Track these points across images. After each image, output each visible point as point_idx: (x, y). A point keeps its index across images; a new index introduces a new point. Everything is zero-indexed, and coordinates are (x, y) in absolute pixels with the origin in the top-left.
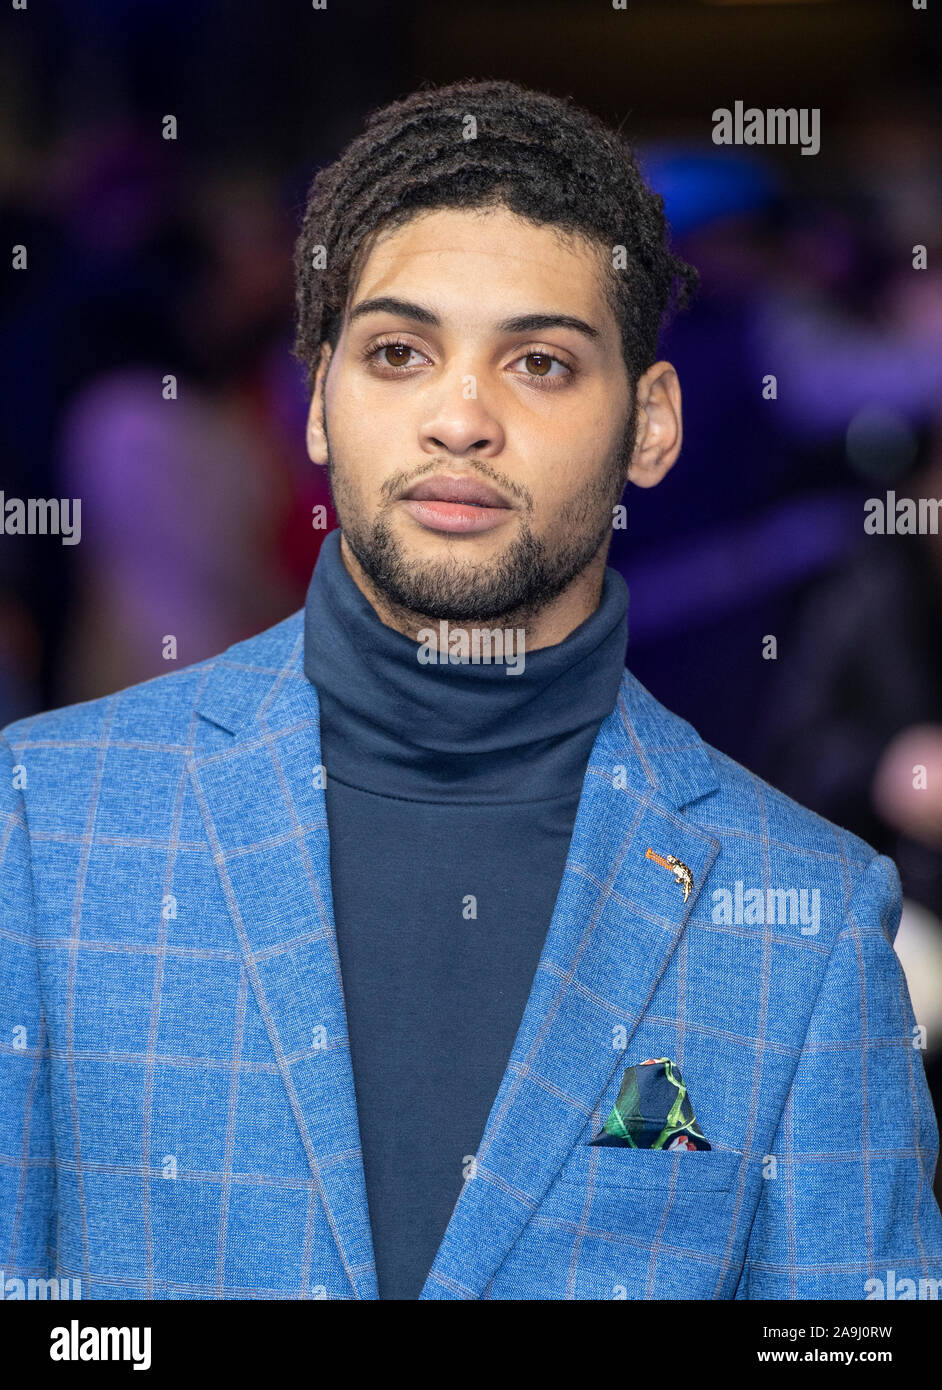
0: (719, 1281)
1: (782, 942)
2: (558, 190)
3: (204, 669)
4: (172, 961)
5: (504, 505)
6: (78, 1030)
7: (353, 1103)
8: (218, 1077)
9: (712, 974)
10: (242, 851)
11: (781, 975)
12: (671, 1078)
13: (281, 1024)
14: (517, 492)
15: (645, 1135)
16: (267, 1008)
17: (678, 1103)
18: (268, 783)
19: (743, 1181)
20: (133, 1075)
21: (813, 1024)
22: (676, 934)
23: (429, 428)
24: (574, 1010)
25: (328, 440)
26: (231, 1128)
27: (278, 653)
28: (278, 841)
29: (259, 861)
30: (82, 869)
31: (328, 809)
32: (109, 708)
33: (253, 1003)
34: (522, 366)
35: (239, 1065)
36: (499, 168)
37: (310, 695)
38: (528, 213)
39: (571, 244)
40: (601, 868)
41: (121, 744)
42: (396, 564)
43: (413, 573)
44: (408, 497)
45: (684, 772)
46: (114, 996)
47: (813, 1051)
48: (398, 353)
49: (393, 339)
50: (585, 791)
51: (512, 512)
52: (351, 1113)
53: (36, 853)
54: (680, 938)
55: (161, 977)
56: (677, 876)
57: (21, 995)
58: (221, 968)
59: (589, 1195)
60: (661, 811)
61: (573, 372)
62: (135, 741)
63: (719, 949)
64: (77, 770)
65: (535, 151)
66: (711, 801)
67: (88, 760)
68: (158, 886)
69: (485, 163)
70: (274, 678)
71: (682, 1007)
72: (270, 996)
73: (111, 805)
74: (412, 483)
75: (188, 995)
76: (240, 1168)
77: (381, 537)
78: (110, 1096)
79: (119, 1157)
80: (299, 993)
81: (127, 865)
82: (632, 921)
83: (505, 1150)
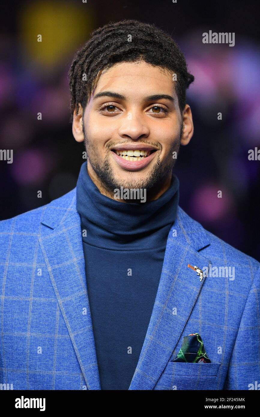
1: (232, 294)
3: (43, 209)
4: (34, 303)
6: (5, 325)
7: (94, 348)
8: (50, 340)
9: (210, 305)
10: (57, 266)
11: (231, 305)
12: (198, 340)
13: (71, 322)
15: (190, 358)
16: (66, 317)
17: (201, 348)
18: (65, 244)
19: (221, 372)
20: (22, 340)
21: (242, 320)
22: (198, 292)
24: (166, 318)
25: (84, 134)
26: (55, 357)
27: (67, 203)
28: (68, 263)
29: (62, 269)
30: (5, 273)
31: (84, 252)
32: (13, 221)
33: (61, 316)
34: (151, 111)
35: (57, 336)
37: (77, 216)
39: (164, 72)
40: (173, 271)
41: (17, 233)
45: (198, 239)
46: (16, 314)
47: (242, 330)
50: (167, 246)
52: (93, 351)
54: (200, 293)
55: (31, 307)
56: (198, 273)
58: (50, 304)
59: (173, 378)
60: (192, 252)
62: (22, 233)
63: (212, 297)
64: (3, 242)
66: (208, 248)
67: (7, 238)
68: (30, 278)
69: (137, 47)
70: (66, 211)
71: (200, 316)
72: (67, 313)
73: (15, 253)
75: (40, 313)
76: (59, 370)
77: (107, 165)
78: (15, 348)
79: (18, 367)
80: (76, 312)
81: (20, 272)
82: (183, 288)
83: (146, 364)
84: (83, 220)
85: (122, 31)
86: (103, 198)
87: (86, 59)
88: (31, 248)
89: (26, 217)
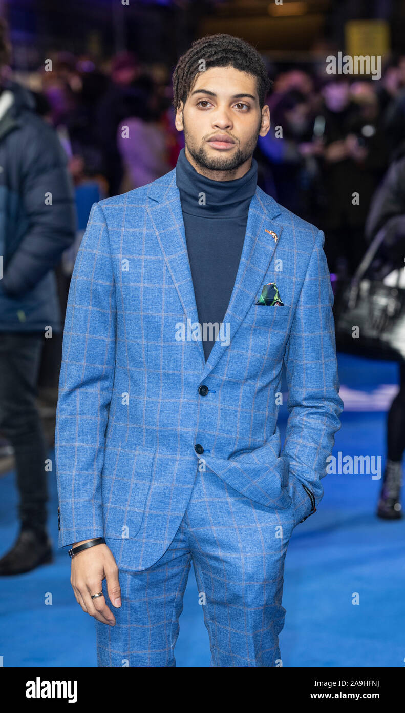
0: (285, 339)
1: (299, 253)
2: (245, 63)
3: (149, 186)
4: (146, 260)
5: (233, 142)
6: (123, 278)
7: (194, 295)
8: (159, 289)
10: (162, 231)
11: (299, 261)
12: (275, 288)
13: (175, 275)
14: (237, 139)
15: (269, 302)
16: (171, 271)
17: (277, 294)
18: (168, 214)
19: (291, 313)
20: (137, 289)
21: (307, 273)
22: (274, 251)
23: (215, 123)
24: (250, 271)
25: (184, 125)
26: (163, 302)
27: (168, 181)
28: (172, 229)
29: (167, 234)
30: (122, 237)
31: (184, 220)
32: (125, 196)
33: (168, 270)
34: (236, 107)
35: (165, 286)
36: (230, 57)
37: (178, 191)
38: (238, 68)
39: (248, 76)
40: (254, 235)
41: (130, 206)
42: (206, 158)
43: (211, 160)
44: (209, 141)
45: (272, 209)
47: (307, 280)
48: (204, 104)
49: (204, 100)
50: (249, 215)
51: (235, 145)
52: (194, 297)
53: (110, 233)
54: (275, 252)
55: (143, 264)
56: (273, 236)
57: (108, 270)
58: (159, 261)
59: (255, 317)
60: (268, 219)
61: (249, 108)
62: (133, 204)
63: (284, 255)
64: (119, 213)
65: (238, 52)
66: (279, 217)
67: (121, 210)
68: (141, 241)
69: (227, 55)
70: (168, 187)
72: (172, 268)
73: (128, 221)
74: (211, 137)
75: (150, 268)
76: (166, 312)
77: (202, 151)
78: (132, 294)
79: (134, 310)
80: (179, 267)
81: (133, 236)
82: (263, 248)
83: (235, 307)
84: (183, 194)
85: (215, 42)
86: (199, 177)
87: (187, 64)
88: (141, 217)
89: (135, 193)
